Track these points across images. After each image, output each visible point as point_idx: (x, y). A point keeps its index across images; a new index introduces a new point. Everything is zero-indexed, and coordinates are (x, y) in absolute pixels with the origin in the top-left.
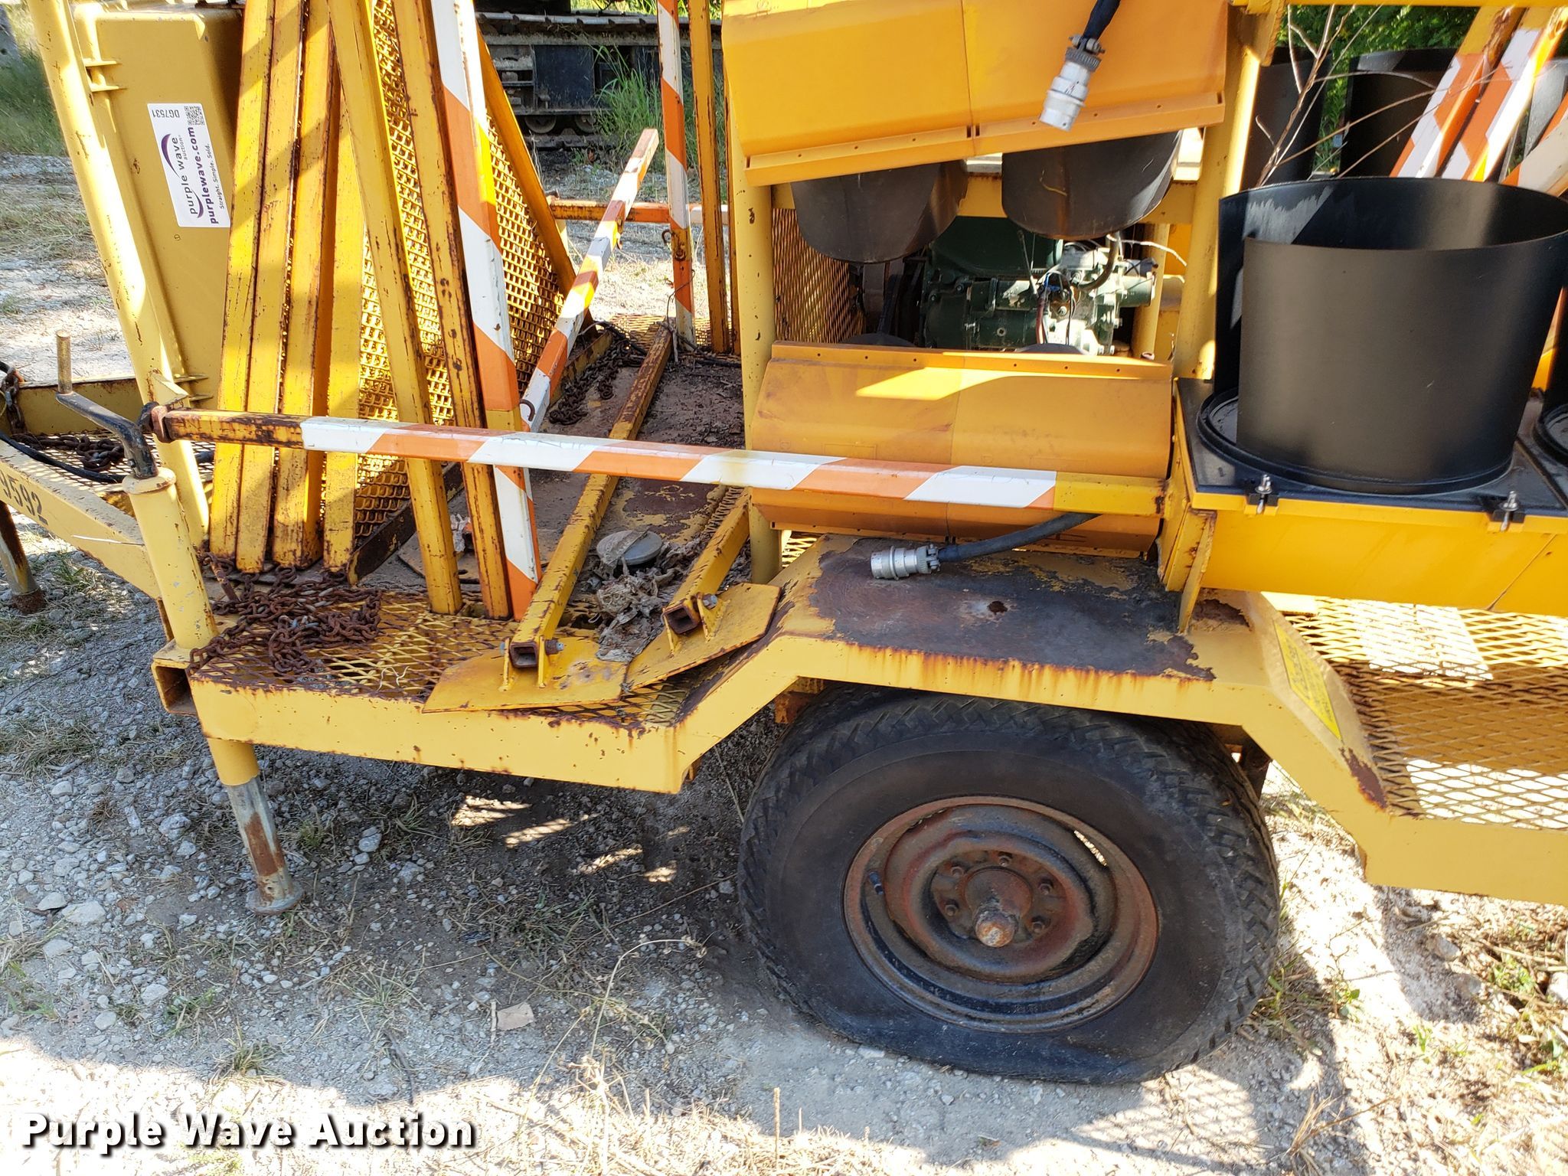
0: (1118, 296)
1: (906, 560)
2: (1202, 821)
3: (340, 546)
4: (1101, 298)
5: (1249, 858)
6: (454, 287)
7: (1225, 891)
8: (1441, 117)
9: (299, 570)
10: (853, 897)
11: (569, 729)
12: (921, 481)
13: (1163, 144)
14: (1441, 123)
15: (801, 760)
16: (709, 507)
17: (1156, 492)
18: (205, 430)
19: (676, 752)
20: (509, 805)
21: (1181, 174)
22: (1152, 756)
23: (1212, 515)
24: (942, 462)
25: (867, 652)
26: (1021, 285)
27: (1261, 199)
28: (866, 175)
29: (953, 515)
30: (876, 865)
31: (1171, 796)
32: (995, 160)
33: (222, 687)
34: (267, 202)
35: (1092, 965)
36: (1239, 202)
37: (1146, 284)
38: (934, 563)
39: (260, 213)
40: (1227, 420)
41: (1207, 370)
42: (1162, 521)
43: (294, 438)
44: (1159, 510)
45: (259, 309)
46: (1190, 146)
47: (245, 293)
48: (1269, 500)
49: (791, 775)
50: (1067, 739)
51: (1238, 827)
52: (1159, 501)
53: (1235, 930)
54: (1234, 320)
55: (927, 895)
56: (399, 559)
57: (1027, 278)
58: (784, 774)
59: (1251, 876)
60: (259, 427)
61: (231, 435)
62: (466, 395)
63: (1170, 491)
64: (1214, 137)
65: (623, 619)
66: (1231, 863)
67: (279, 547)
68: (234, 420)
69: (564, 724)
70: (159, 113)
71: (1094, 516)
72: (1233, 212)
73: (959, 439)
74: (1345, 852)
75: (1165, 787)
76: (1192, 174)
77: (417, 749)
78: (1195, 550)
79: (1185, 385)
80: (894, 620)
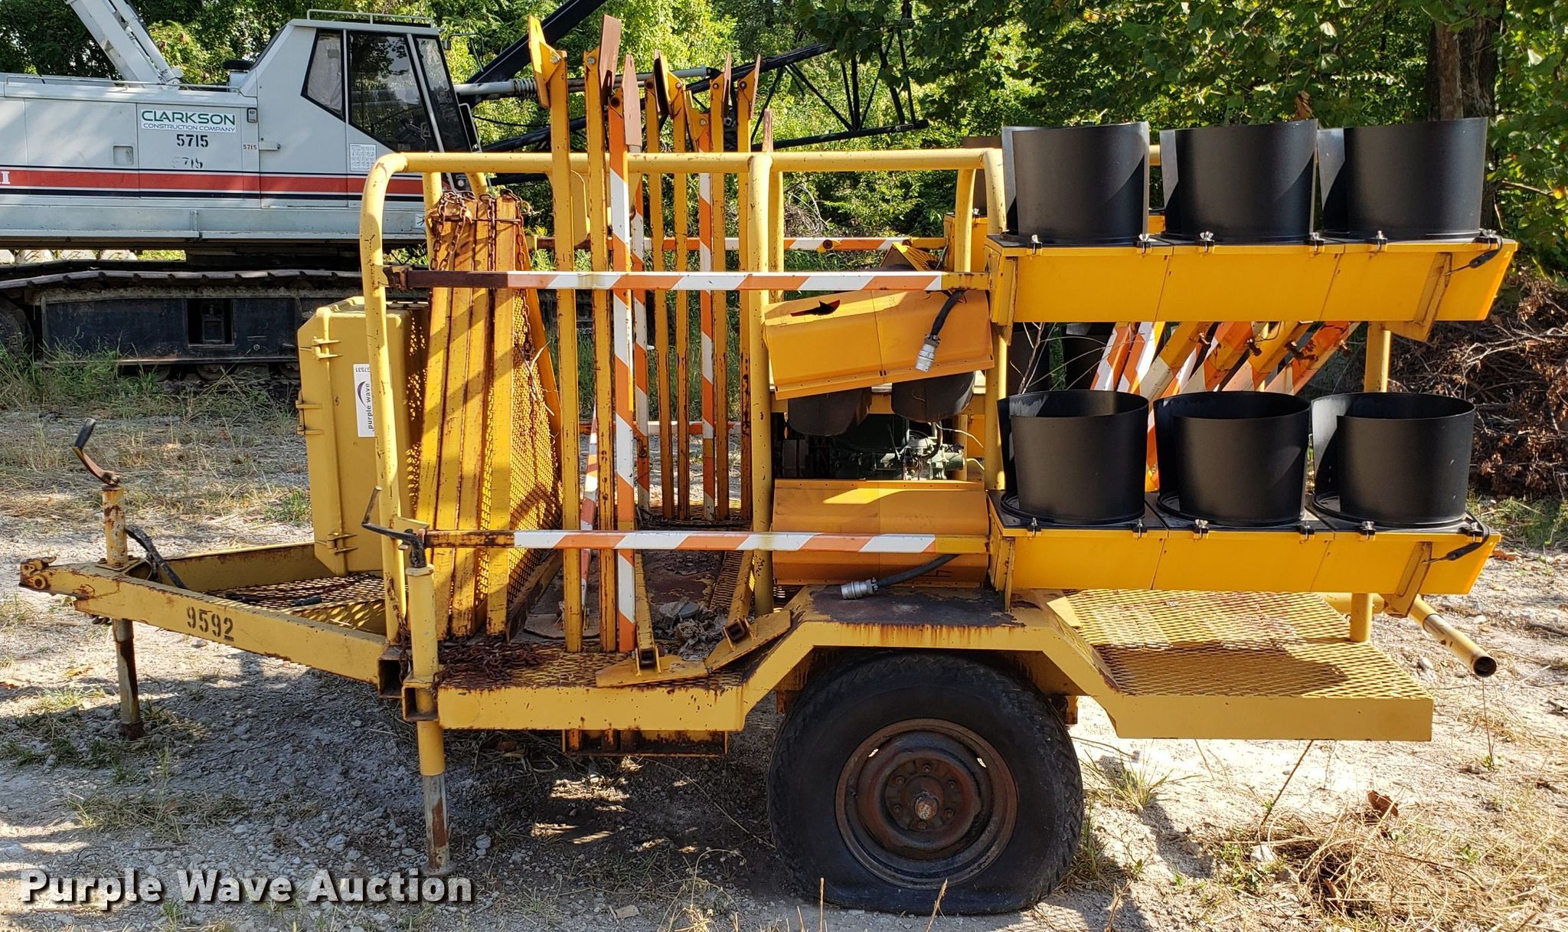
0: (944, 463)
1: (860, 587)
2: (1032, 718)
3: (497, 621)
4: (934, 464)
5: (1060, 742)
6: (608, 456)
7: (1050, 762)
8: (1111, 361)
9: (469, 638)
10: (840, 801)
11: (680, 694)
12: (866, 542)
13: (968, 377)
14: (1111, 365)
15: (810, 709)
16: (707, 598)
17: (985, 540)
18: (452, 541)
19: (742, 702)
20: (564, 826)
21: (976, 391)
22: (1001, 682)
23: (1013, 539)
24: (877, 532)
25: (851, 627)
26: (890, 456)
27: (1016, 401)
28: (831, 394)
29: (883, 561)
30: (851, 783)
31: (1013, 705)
32: (887, 386)
33: (460, 691)
34: (448, 418)
35: (983, 837)
36: (1006, 401)
37: (959, 456)
38: (876, 587)
39: (443, 425)
40: (1015, 504)
41: (1002, 484)
42: (990, 556)
43: (509, 542)
44: (988, 550)
45: (442, 480)
46: (980, 379)
47: (433, 473)
48: (1038, 529)
49: (804, 719)
50: (956, 676)
51: (1050, 722)
52: (987, 545)
53: (1058, 787)
54: (1011, 457)
55: (883, 799)
56: (525, 631)
57: (893, 451)
58: (799, 720)
59: (1063, 754)
60: (487, 536)
61: (468, 543)
62: (608, 514)
63: (992, 539)
64: (991, 375)
65: (691, 642)
66: (1050, 744)
67: (455, 624)
68: (470, 534)
69: (677, 691)
70: (359, 370)
71: (956, 555)
72: (1003, 406)
73: (884, 520)
74: (1131, 811)
75: (1010, 700)
76: (983, 391)
77: (582, 719)
78: (1007, 562)
79: (992, 493)
80: (861, 613)
